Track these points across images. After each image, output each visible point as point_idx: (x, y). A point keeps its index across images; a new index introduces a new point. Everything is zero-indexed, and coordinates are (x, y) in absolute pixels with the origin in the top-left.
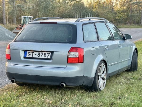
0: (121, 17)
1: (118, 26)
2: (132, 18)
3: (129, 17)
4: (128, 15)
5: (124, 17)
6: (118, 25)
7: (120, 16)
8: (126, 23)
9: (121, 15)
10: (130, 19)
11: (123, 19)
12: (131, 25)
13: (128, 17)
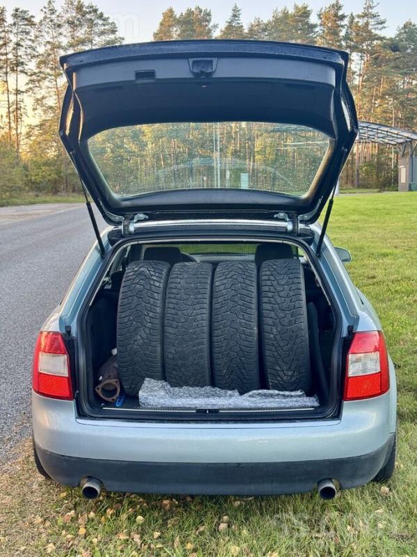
0: (43, 177)
1: (39, 198)
2: (68, 179)
3: (61, 177)
4: (58, 172)
5: (49, 178)
6: (37, 196)
7: (40, 174)
8: (55, 191)
9: (43, 171)
10: (65, 181)
11: (49, 180)
12: (69, 195)
13: (59, 176)
